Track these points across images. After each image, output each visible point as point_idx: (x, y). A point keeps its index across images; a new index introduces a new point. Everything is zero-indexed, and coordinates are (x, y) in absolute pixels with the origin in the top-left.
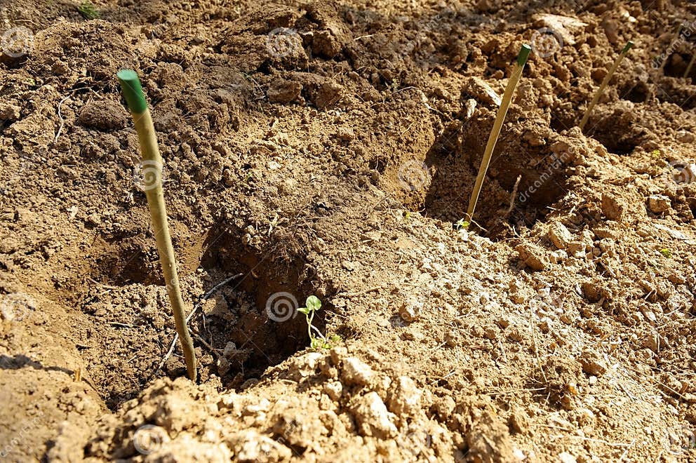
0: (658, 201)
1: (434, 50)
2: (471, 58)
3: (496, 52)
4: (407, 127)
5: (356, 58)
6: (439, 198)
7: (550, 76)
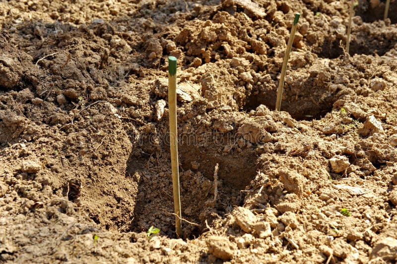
0: (337, 162)
1: (130, 49)
2: (167, 51)
3: (189, 41)
4: (100, 142)
5: (38, 84)
6: (150, 202)
7: (246, 52)
